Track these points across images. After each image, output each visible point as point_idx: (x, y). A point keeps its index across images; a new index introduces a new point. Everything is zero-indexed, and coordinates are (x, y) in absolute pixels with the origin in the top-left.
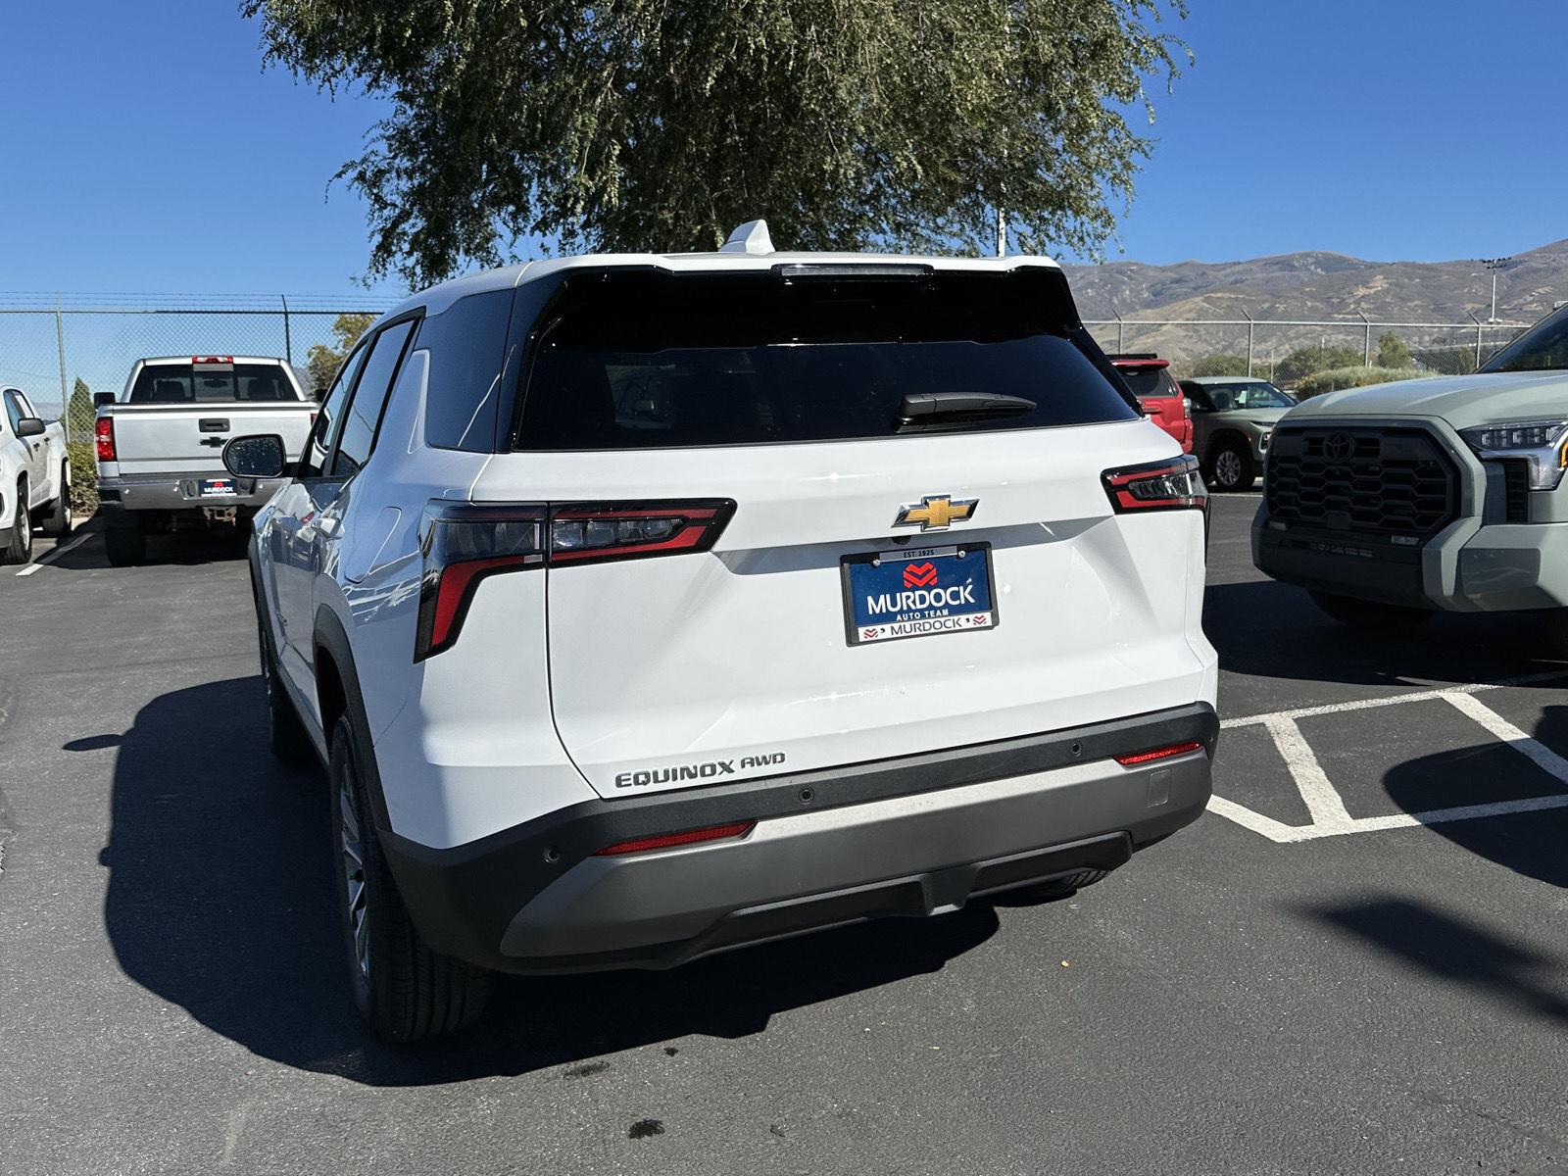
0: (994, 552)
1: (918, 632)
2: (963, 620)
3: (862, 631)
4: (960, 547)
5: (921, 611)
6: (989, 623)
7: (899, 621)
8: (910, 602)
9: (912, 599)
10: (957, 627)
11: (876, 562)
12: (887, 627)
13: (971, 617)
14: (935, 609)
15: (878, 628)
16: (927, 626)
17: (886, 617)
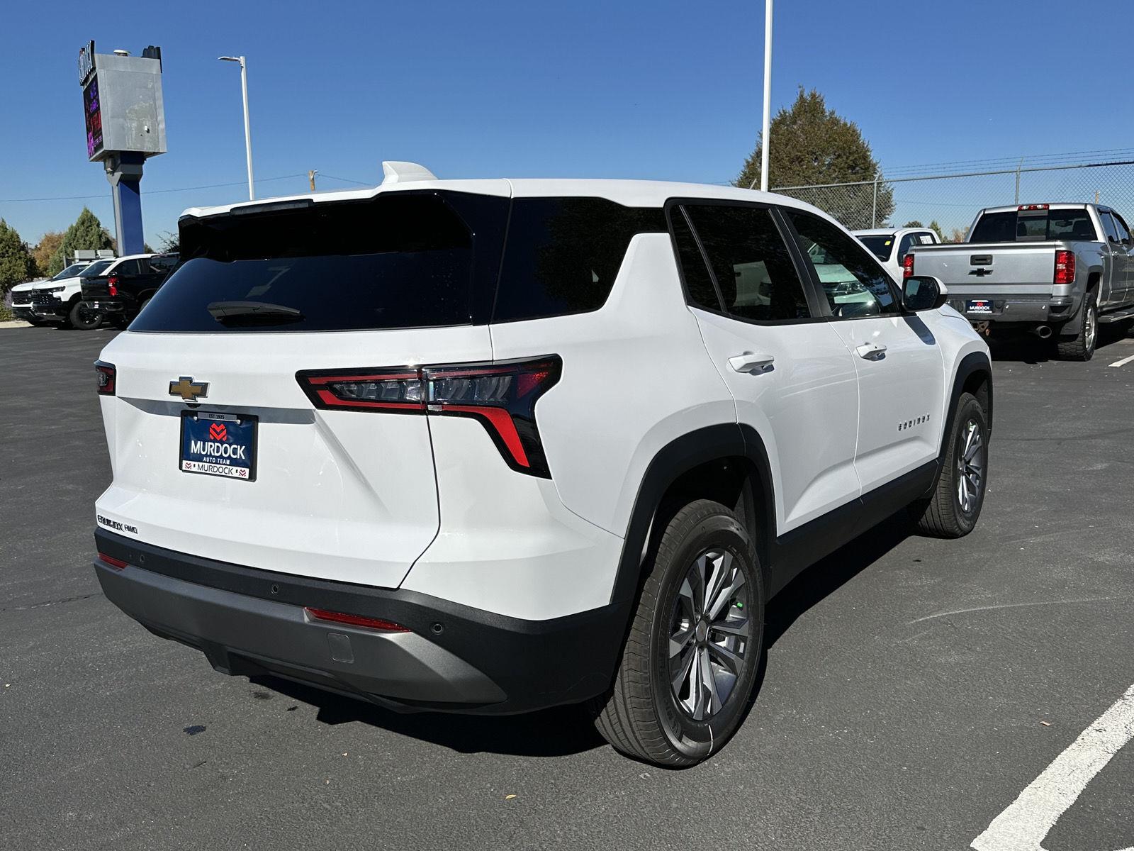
0: (259, 424)
1: (210, 472)
2: (235, 470)
3: (184, 462)
4: (239, 417)
5: (216, 457)
6: (247, 477)
7: (204, 462)
8: (212, 449)
9: (213, 448)
10: (230, 475)
11: (196, 418)
12: (197, 463)
13: (239, 469)
14: (224, 458)
15: (193, 463)
16: (216, 469)
17: (199, 458)
